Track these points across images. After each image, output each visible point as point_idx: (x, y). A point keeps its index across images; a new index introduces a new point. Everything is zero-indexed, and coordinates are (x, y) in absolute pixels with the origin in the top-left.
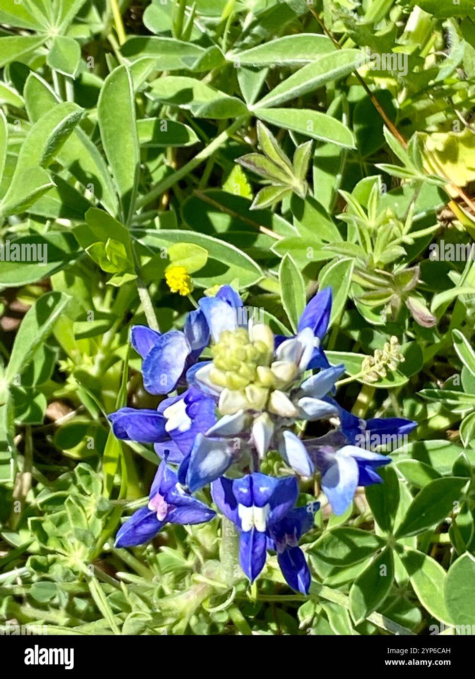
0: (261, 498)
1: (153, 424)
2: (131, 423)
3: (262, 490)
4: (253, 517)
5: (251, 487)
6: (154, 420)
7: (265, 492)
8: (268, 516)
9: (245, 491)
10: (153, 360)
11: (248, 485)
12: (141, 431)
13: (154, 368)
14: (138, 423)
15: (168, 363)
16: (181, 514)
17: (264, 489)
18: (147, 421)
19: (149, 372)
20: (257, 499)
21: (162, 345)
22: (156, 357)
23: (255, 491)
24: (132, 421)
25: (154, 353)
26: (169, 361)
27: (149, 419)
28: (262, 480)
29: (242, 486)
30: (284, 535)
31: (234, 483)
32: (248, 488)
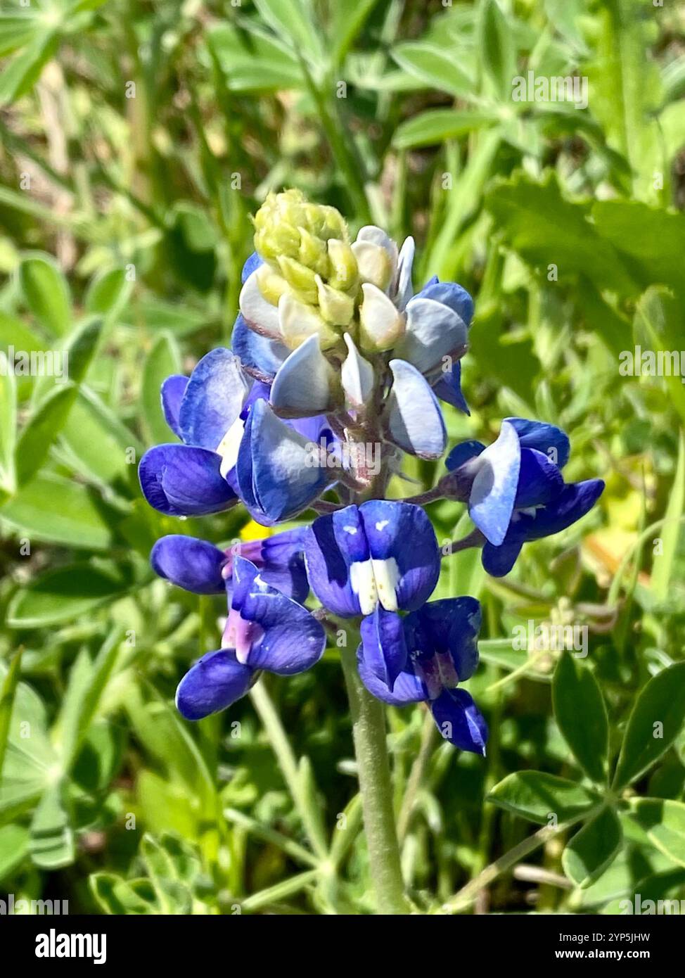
0: (380, 540)
1: (200, 464)
2: (166, 463)
3: (380, 526)
4: (374, 580)
5: (361, 523)
6: (200, 457)
7: (385, 528)
8: (399, 584)
9: (353, 531)
10: (193, 407)
11: (357, 519)
12: (184, 476)
13: (198, 422)
14: (176, 461)
15: (216, 413)
16: (272, 647)
17: (383, 524)
18: (190, 458)
19: (191, 430)
20: (375, 544)
21: (204, 377)
22: (197, 402)
23: (370, 533)
24: (168, 459)
25: (194, 393)
26: (218, 408)
27: (194, 456)
28: (378, 510)
29: (348, 523)
30: (433, 655)
31: (335, 519)
32: (357, 527)
